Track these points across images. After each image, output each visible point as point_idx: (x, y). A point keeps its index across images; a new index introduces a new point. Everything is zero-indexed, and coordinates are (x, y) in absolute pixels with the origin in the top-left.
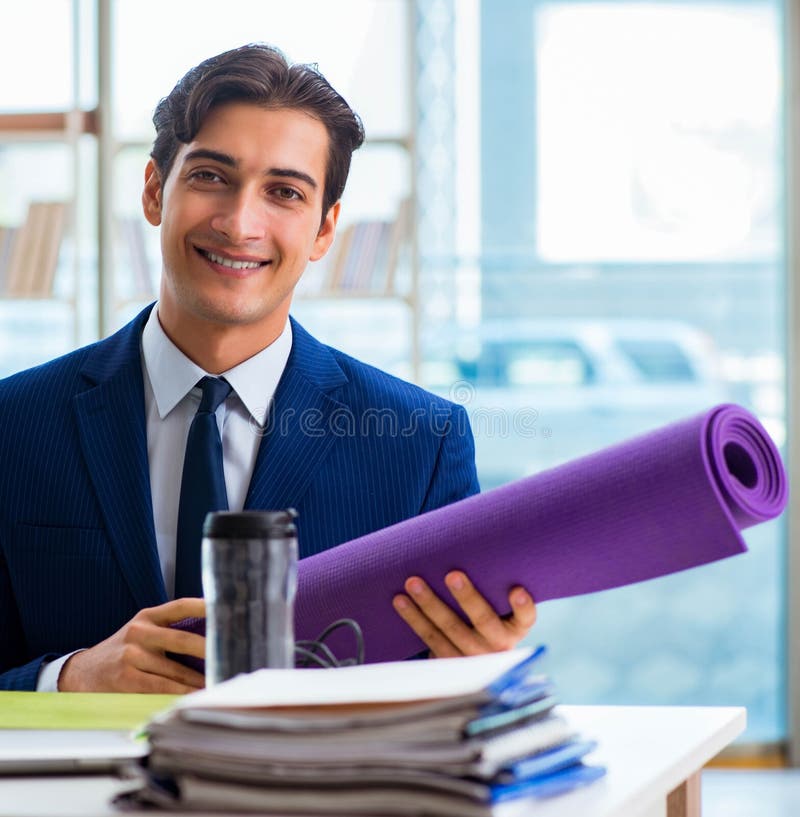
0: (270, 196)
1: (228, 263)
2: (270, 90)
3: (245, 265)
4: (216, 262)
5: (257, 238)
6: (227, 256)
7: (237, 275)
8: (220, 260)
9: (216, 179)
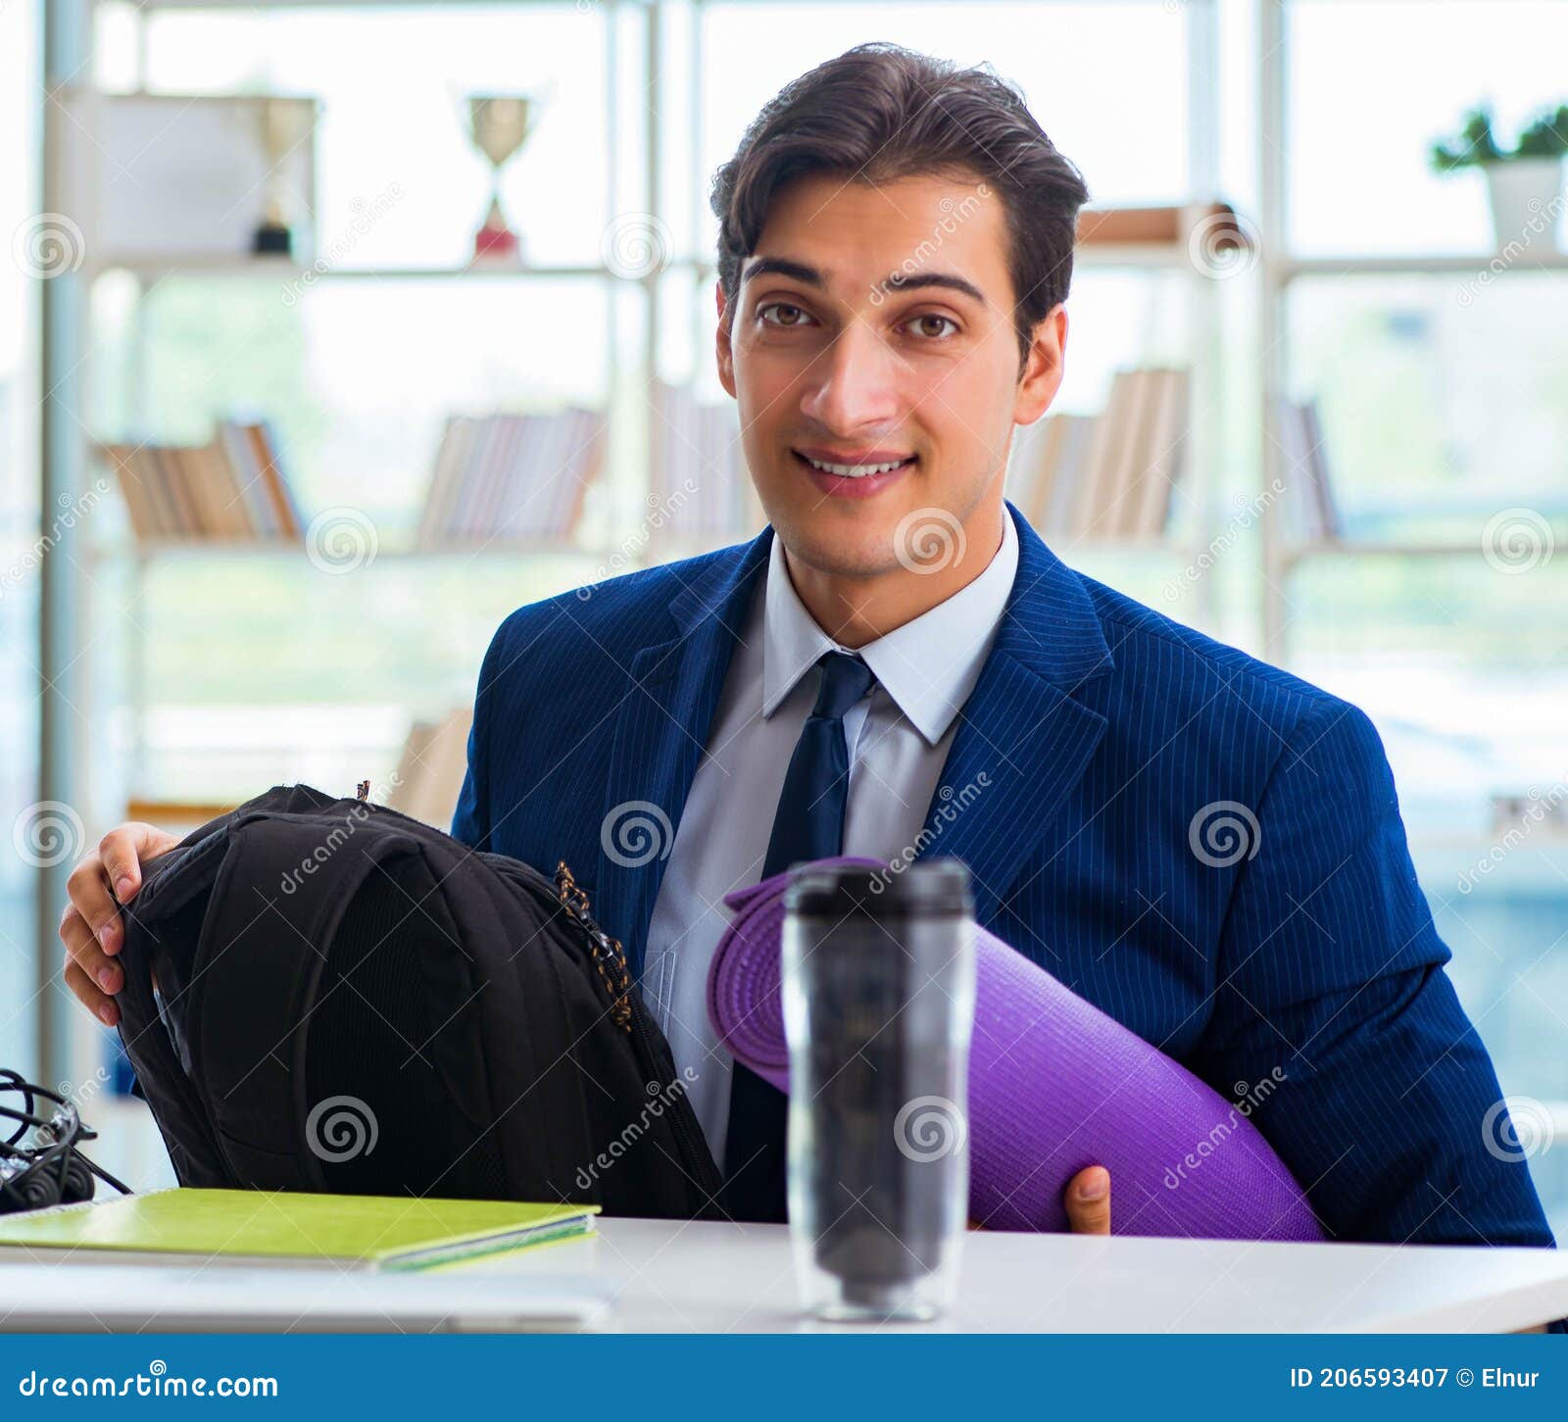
0: (897, 337)
1: (840, 470)
2: (866, 153)
3: (872, 469)
4: (821, 468)
5: (883, 420)
6: (838, 460)
7: (858, 490)
8: (827, 467)
9: (803, 319)
